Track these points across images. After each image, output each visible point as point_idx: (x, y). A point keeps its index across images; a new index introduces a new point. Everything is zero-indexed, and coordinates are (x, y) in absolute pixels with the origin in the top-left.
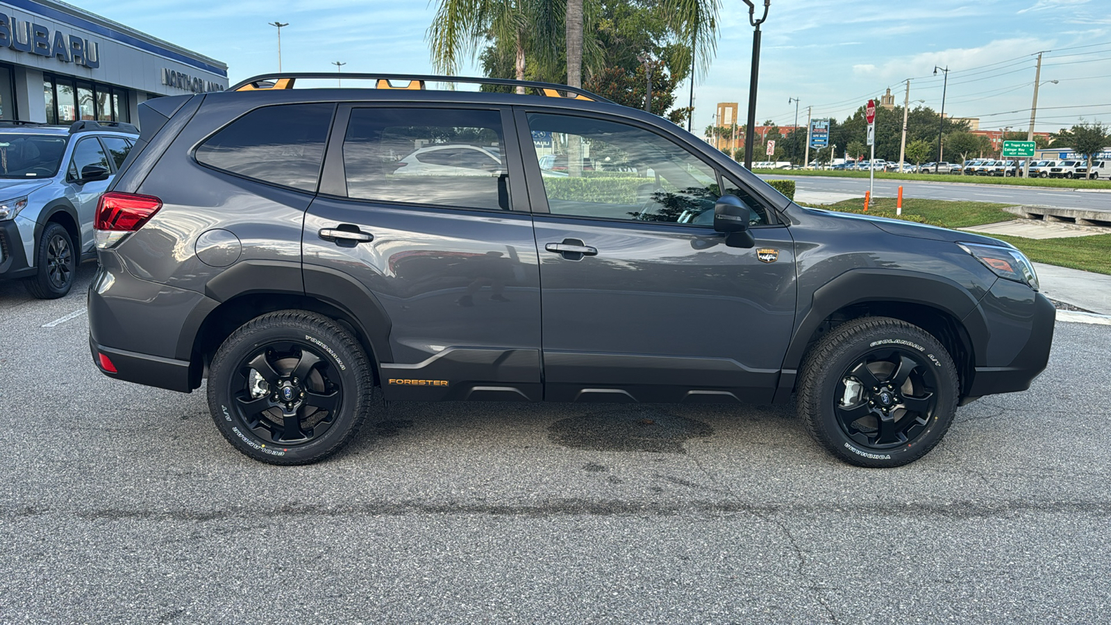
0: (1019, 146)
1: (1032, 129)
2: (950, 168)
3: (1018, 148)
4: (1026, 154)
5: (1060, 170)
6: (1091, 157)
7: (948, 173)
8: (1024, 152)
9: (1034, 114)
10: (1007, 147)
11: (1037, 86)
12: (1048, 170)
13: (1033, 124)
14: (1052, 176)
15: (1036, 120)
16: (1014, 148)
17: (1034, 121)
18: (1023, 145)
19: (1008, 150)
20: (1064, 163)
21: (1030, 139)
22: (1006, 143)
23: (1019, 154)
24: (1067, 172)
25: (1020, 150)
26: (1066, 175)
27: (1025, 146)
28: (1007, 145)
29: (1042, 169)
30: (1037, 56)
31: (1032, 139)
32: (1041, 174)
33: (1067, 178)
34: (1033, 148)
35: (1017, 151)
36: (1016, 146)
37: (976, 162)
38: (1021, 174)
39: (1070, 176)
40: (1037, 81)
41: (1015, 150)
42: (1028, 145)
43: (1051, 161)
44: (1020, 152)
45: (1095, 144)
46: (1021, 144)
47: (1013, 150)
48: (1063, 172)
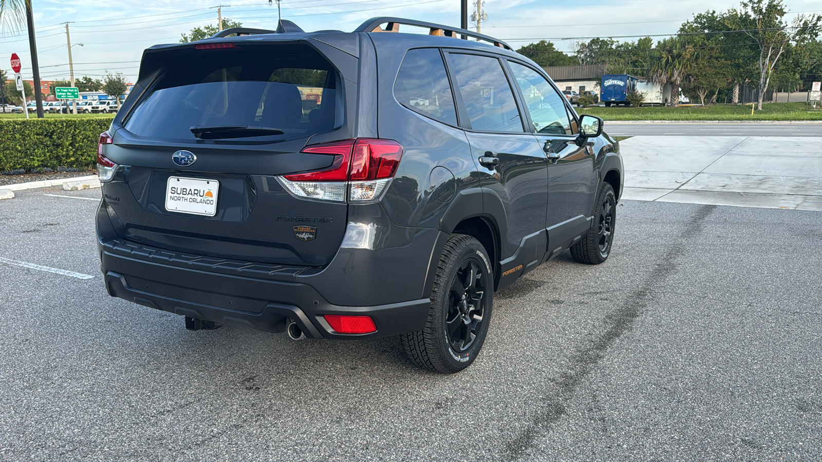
0: (67, 91)
1: (72, 78)
2: (11, 109)
3: (66, 92)
4: (73, 97)
5: (98, 108)
6: (118, 98)
7: (10, 113)
8: (72, 95)
9: (71, 67)
10: (59, 92)
11: (69, 48)
12: (90, 108)
13: (73, 75)
14: (93, 112)
15: (74, 72)
16: (64, 92)
17: (73, 73)
18: (69, 90)
19: (60, 94)
20: (99, 103)
21: (73, 86)
22: (57, 89)
23: (68, 96)
24: (103, 109)
25: (68, 94)
26: (102, 111)
27: (71, 91)
28: (58, 90)
29: (85, 107)
30: (65, 25)
31: (74, 85)
32: (84, 111)
33: (103, 113)
34: (77, 92)
35: (67, 95)
36: (65, 91)
37: (32, 103)
38: (71, 111)
39: (105, 112)
40: (69, 43)
41: (65, 94)
42: (73, 90)
43: (89, 102)
44: (69, 95)
45: (119, 89)
46: (68, 89)
47: (64, 94)
48: (100, 109)
